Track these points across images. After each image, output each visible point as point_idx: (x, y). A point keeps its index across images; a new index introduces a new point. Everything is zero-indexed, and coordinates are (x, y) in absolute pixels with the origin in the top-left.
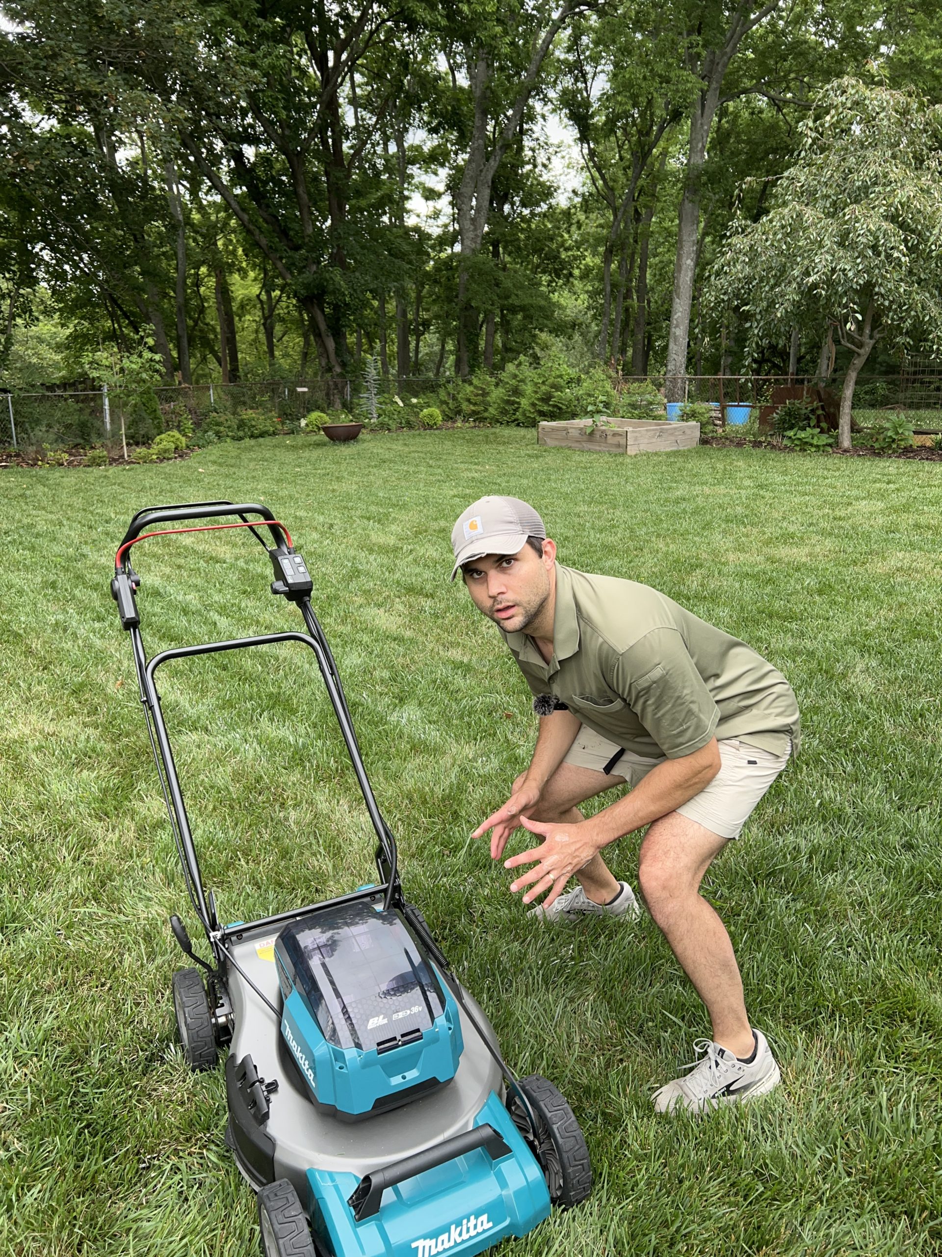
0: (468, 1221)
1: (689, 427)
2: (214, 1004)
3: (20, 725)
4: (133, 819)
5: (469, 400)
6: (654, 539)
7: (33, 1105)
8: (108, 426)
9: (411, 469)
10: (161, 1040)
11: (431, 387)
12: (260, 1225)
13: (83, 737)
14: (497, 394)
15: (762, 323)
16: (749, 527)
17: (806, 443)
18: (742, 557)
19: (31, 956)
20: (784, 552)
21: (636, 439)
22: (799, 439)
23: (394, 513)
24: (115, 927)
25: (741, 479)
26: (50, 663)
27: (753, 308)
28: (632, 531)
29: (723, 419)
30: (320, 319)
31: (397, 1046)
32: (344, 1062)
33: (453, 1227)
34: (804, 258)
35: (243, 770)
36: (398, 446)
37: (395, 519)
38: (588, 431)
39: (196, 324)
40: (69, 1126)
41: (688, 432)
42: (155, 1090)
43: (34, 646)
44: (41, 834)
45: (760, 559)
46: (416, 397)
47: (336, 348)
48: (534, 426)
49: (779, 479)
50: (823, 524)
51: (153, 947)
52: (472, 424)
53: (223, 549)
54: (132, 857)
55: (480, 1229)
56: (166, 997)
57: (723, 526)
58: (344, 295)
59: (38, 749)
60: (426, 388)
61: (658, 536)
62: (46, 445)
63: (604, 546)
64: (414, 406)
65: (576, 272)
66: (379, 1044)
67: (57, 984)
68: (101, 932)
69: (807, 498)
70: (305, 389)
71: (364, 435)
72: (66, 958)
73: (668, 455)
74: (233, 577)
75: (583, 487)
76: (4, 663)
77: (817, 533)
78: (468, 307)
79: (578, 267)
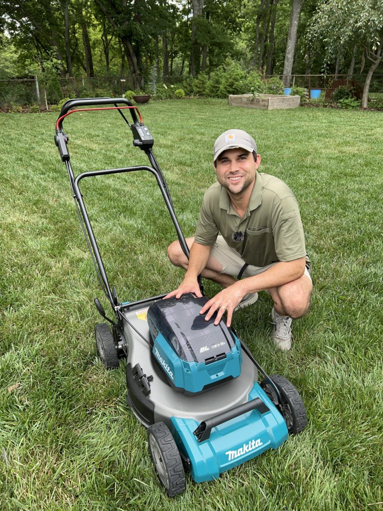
0: (252, 442)
1: (295, 98)
2: (117, 339)
3: (12, 217)
4: (67, 258)
5: (196, 86)
6: (287, 143)
7: (33, 383)
8: (38, 95)
9: (174, 114)
10: (91, 355)
11: (179, 80)
12: (149, 441)
13: (40, 223)
14: (209, 83)
15: (333, 47)
16: (329, 139)
17: (348, 105)
18: (328, 151)
19: (26, 317)
20: (346, 149)
21: (272, 103)
22: (345, 103)
23: (169, 131)
24: (64, 305)
25: (322, 119)
26: (23, 191)
27: (329, 40)
28: (277, 140)
29: (309, 95)
30: (130, 47)
31: (215, 361)
32: (189, 368)
33: (245, 445)
34: (355, 14)
35: (115, 237)
36: (166, 106)
37: (169, 134)
38: (251, 99)
39: (74, 52)
40: (51, 394)
41: (295, 100)
42: (90, 377)
43: (14, 184)
44: (25, 264)
45: (336, 151)
46: (173, 85)
47: (137, 62)
48: (225, 98)
49: (338, 119)
50: (362, 138)
51: (83, 314)
52: (198, 97)
53: (95, 145)
54: (69, 274)
55: (257, 446)
56: (91, 336)
57: (317, 138)
58: (141, 36)
59: (21, 227)
60: (177, 81)
61: (289, 142)
62: (12, 103)
63: (265, 146)
64: (172, 88)
65: (243, 29)
66: (206, 360)
67: (40, 330)
68: (58, 307)
69: (353, 127)
70: (124, 80)
71: (151, 101)
72: (43, 318)
73: (287, 110)
74: (100, 157)
75: (251, 122)
76: (2, 191)
77: (360, 141)
78: (196, 43)
79: (244, 26)
